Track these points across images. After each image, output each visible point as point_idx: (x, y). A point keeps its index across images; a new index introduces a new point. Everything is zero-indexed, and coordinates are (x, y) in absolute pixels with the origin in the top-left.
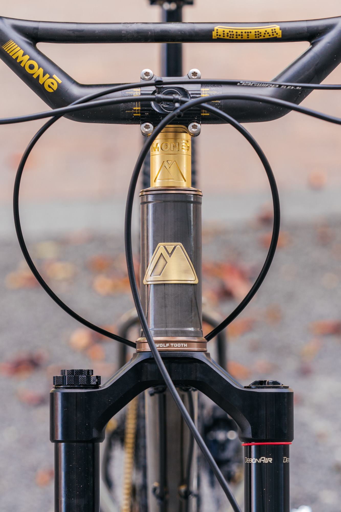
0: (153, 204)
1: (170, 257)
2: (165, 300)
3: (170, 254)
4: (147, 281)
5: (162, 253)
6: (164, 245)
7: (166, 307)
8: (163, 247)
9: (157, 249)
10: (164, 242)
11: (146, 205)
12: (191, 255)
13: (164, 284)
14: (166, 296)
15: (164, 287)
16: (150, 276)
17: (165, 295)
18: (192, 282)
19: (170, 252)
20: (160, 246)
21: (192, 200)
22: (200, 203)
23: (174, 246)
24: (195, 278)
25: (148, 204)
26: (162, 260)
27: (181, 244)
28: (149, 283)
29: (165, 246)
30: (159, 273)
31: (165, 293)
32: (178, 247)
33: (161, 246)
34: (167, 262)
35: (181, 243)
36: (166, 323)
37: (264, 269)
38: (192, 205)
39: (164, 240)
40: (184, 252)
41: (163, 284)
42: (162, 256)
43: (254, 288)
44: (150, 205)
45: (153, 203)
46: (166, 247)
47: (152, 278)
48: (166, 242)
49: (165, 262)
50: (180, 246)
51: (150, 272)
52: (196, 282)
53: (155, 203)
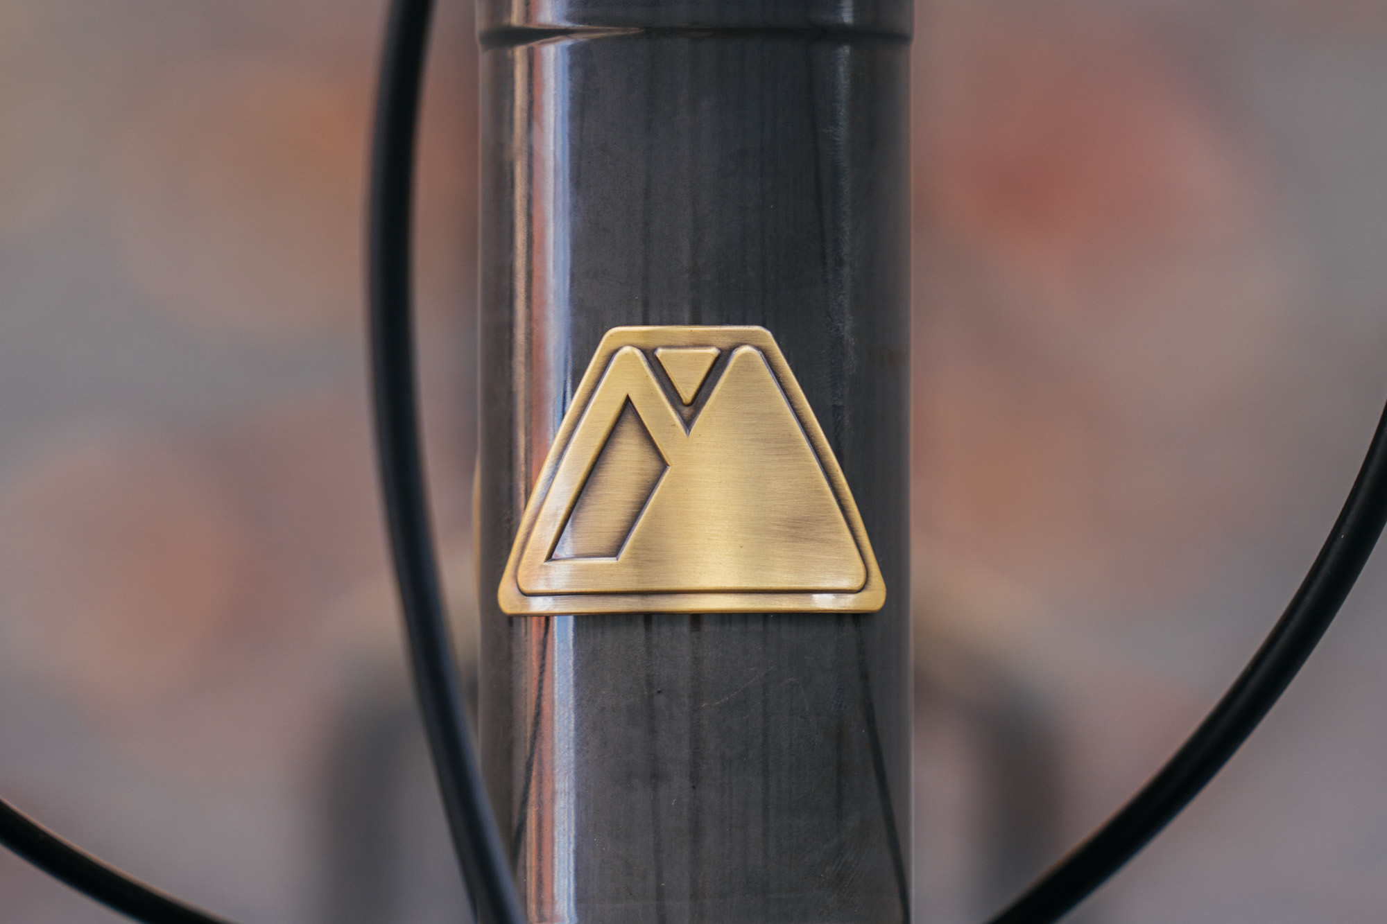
0: (572, 51)
1: (688, 423)
2: (653, 732)
3: (690, 410)
4: (526, 589)
5: (628, 400)
6: (641, 342)
7: (656, 776)
8: (638, 353)
9: (597, 371)
10: (645, 323)
11: (519, 52)
12: (837, 410)
13: (648, 618)
14: (660, 701)
15: (648, 639)
16: (550, 558)
17: (651, 696)
18: (847, 603)
19: (687, 394)
20: (616, 351)
21: (847, 17)
22: (900, 38)
23: (713, 351)
24: (862, 571)
25: (534, 44)
26: (628, 452)
27: (769, 333)
28: (540, 606)
29: (655, 349)
30: (605, 542)
31: (650, 684)
32: (745, 355)
33: (627, 349)
34: (664, 465)
35: (764, 325)
36: (660, 894)
37: (1353, 513)
38: (846, 50)
39: (646, 305)
40: (784, 390)
41: (640, 621)
42: (630, 417)
43: (1283, 640)
44: (553, 55)
45: (567, 42)
46: (660, 353)
47: (560, 576)
48: (661, 324)
49: (653, 465)
50: (758, 348)
51: (544, 534)
52: (874, 599)
53: (581, 38)
